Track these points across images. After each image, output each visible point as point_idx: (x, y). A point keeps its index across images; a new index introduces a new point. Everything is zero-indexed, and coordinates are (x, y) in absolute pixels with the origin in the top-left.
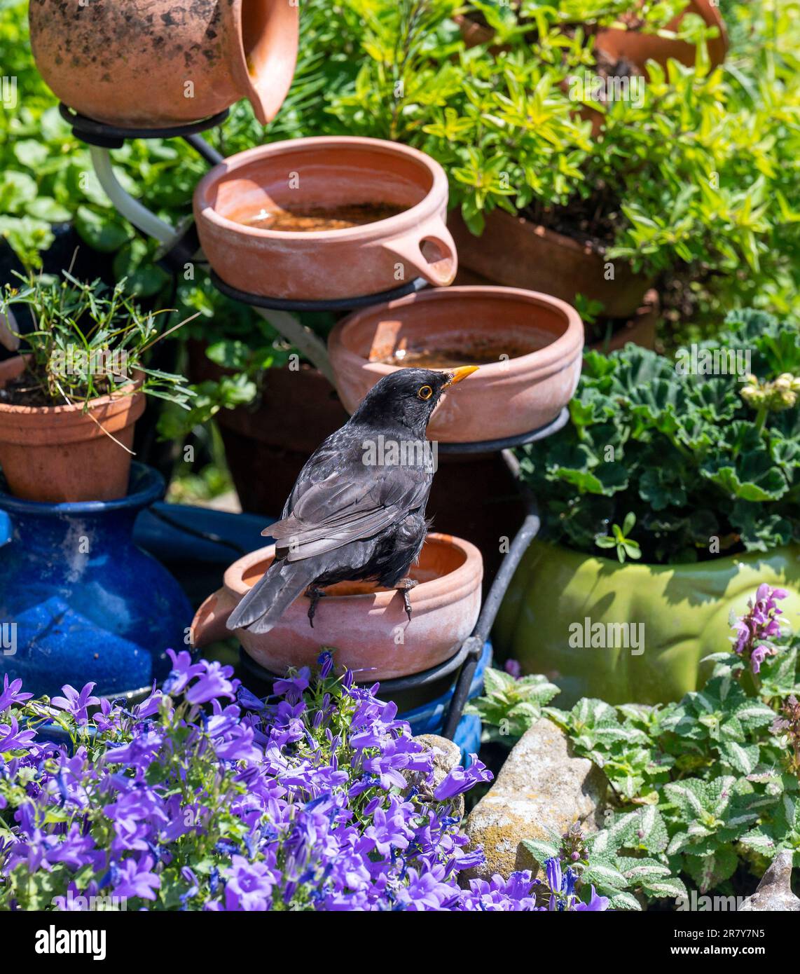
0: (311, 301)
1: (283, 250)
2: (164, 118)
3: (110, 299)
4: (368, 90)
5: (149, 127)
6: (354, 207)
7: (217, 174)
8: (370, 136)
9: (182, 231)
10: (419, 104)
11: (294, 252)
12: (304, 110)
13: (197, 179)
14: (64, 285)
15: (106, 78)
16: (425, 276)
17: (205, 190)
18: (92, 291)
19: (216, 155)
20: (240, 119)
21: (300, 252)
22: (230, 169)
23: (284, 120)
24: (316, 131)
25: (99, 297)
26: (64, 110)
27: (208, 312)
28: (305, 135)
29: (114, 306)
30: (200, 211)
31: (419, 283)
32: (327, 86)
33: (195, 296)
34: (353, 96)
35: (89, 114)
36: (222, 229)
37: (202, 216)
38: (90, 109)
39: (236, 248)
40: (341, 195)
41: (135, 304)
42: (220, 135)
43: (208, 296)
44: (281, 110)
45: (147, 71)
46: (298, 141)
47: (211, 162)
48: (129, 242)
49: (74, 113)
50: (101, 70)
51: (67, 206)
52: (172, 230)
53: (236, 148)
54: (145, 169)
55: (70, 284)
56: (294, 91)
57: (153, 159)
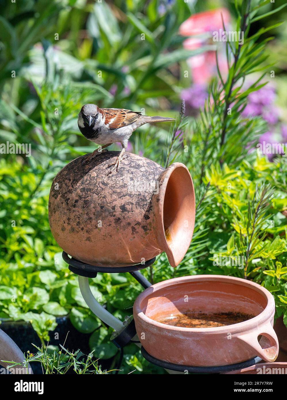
0: (197, 367)
1: (181, 337)
2: (119, 262)
3: (85, 362)
4: (233, 249)
5: (110, 266)
6: (223, 314)
7: (148, 293)
8: (233, 275)
9: (126, 324)
10: (261, 258)
11: (188, 339)
12: (198, 258)
13: (138, 294)
14: (60, 352)
15: (88, 239)
16: (261, 356)
17: (140, 302)
18: (75, 357)
19: (148, 283)
20: (162, 262)
21: (191, 339)
22: (154, 291)
23: (186, 263)
24: (204, 271)
25: (79, 360)
26: (65, 256)
27: (140, 370)
28: (198, 273)
29: (87, 366)
30: (137, 314)
31: (257, 359)
32: (212, 246)
33: (133, 360)
34: (225, 252)
35: (79, 259)
36: (148, 324)
37: (138, 316)
38: (79, 255)
39: (155, 335)
40: (216, 307)
41: (99, 365)
42: (151, 271)
43: (140, 360)
44: (185, 258)
45: (111, 236)
46: (194, 276)
47: (145, 286)
48: (99, 328)
49: (70, 257)
50: (86, 235)
51: (65, 308)
52: (121, 323)
53: (160, 278)
54: (109, 288)
55: (64, 352)
56: (192, 248)
57: (114, 283)
